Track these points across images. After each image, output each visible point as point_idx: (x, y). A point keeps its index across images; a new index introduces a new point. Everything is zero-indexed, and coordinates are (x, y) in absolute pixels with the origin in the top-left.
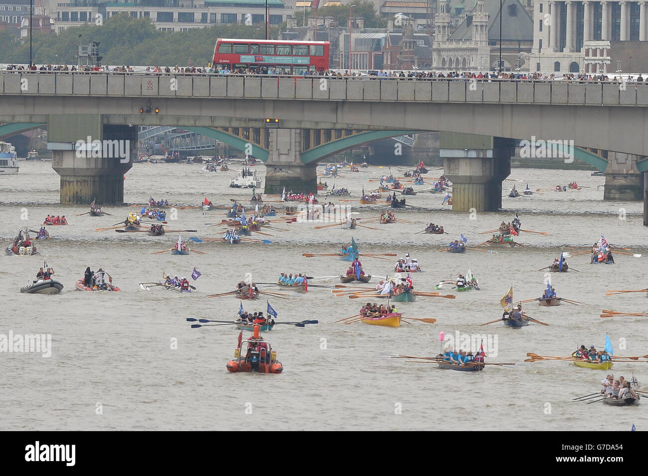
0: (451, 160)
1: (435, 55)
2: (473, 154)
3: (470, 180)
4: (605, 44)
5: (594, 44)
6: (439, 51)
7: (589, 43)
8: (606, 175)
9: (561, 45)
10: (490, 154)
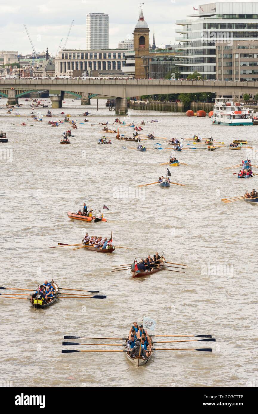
0: (52, 96)
1: (34, 74)
2: (56, 95)
3: (56, 101)
4: (72, 71)
5: (69, 71)
6: (34, 73)
7: (68, 71)
8: (82, 99)
9: (62, 71)
10: (60, 95)
